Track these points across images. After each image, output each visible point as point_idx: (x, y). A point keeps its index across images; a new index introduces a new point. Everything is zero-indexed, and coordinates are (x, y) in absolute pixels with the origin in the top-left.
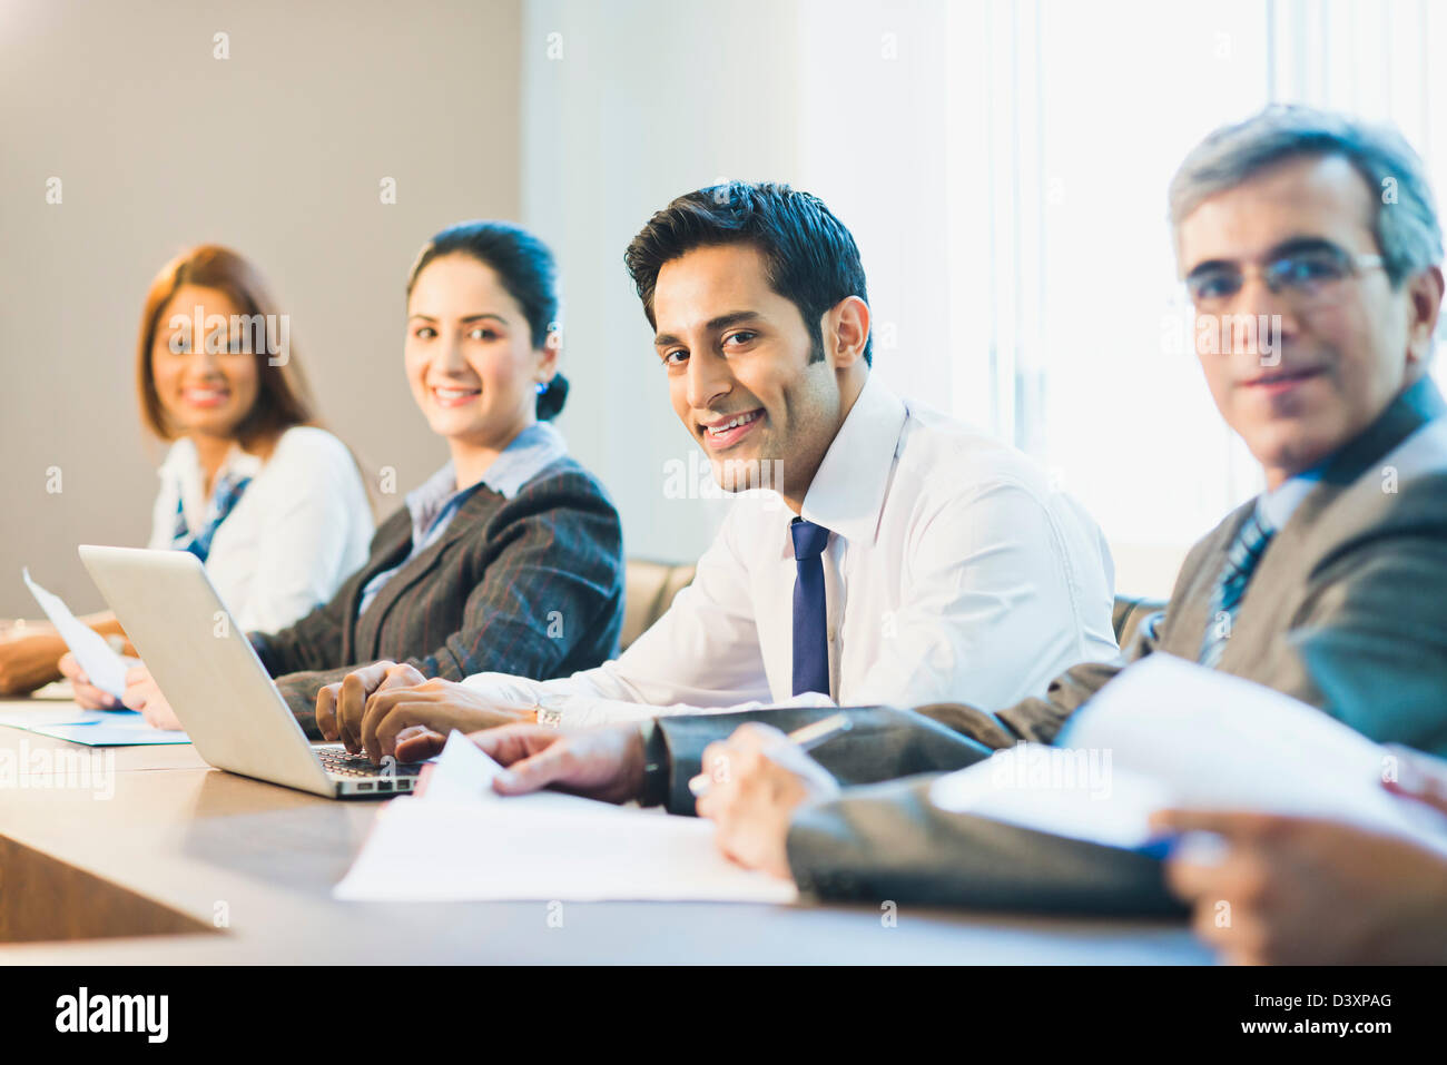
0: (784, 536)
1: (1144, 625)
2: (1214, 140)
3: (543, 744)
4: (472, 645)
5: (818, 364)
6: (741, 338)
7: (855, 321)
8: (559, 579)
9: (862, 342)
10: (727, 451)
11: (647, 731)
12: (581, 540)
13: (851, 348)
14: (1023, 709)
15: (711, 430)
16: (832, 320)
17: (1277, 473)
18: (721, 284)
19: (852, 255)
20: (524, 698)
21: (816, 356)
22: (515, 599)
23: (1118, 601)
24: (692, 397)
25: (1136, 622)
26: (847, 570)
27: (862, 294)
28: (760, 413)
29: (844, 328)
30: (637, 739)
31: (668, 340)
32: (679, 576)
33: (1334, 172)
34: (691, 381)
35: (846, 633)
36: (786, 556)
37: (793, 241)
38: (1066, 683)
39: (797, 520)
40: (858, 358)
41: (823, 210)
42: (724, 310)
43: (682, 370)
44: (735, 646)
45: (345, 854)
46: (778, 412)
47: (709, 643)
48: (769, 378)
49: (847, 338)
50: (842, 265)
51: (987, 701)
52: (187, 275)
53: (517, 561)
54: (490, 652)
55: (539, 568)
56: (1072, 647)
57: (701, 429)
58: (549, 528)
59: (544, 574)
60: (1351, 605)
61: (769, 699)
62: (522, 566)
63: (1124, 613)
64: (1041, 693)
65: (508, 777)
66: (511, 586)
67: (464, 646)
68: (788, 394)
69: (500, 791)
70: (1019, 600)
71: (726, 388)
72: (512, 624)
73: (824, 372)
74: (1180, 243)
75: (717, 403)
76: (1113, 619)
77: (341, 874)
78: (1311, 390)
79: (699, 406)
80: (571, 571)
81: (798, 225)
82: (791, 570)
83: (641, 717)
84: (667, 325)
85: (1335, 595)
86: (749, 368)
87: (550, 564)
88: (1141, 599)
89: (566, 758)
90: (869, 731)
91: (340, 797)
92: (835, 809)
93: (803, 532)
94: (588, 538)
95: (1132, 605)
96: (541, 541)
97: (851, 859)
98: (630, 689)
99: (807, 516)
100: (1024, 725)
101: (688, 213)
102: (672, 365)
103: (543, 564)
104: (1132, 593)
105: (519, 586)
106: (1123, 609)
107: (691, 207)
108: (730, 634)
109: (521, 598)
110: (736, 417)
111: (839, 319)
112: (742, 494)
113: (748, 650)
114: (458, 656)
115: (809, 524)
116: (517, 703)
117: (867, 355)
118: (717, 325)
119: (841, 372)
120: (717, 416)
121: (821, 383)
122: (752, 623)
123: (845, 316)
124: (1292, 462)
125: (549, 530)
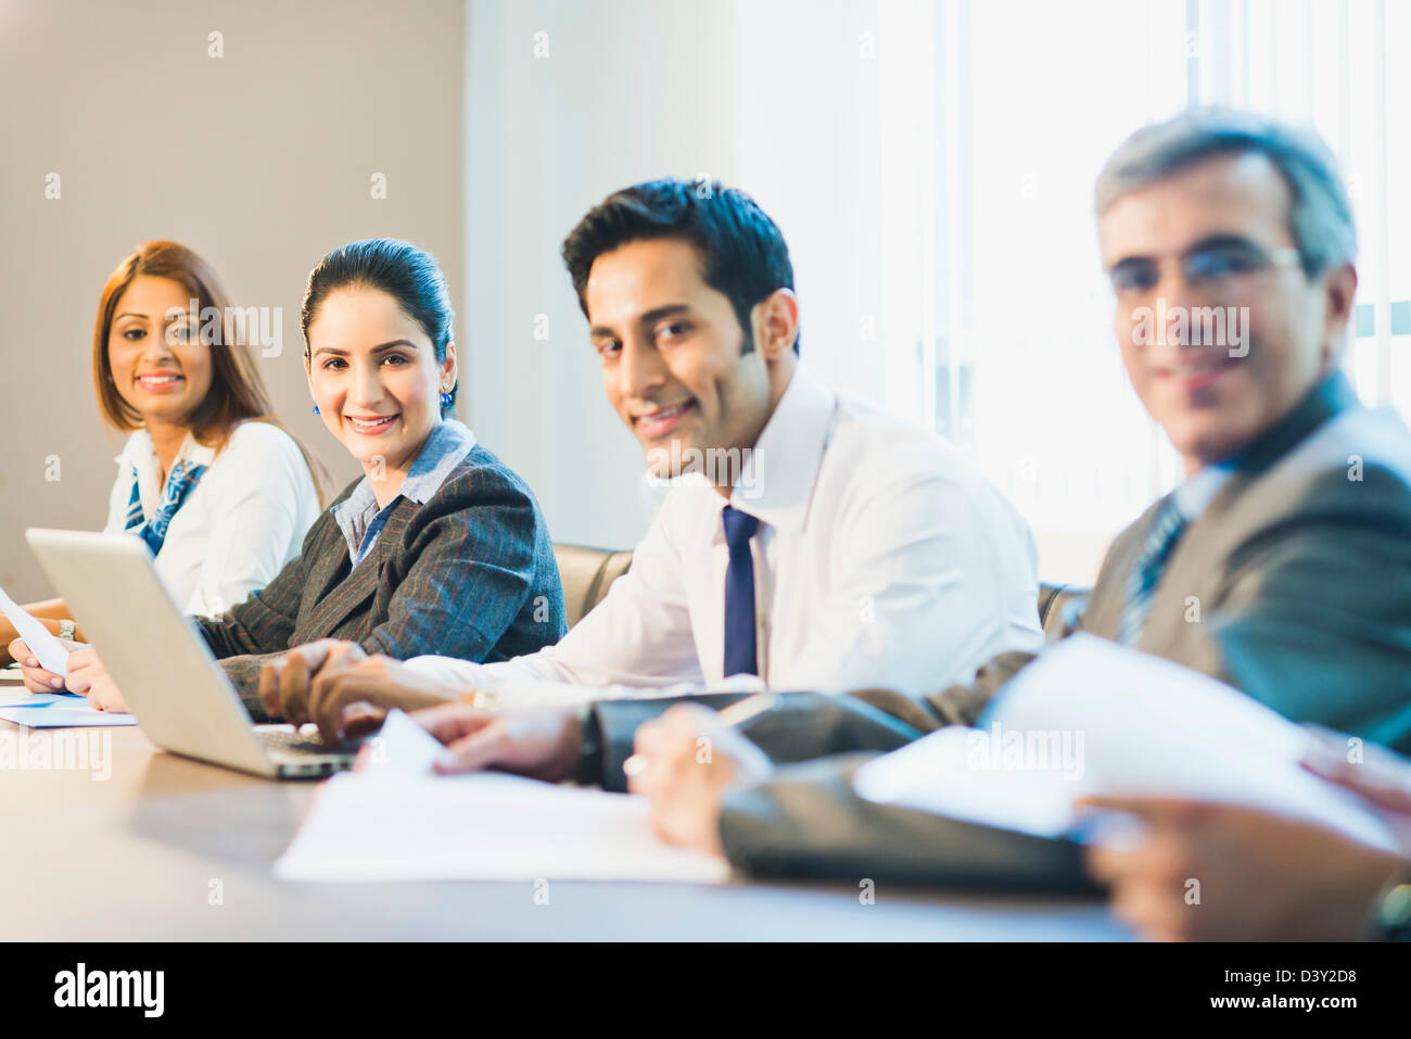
0: (715, 523)
1: (1067, 611)
2: (1137, 137)
3: (480, 725)
4: (397, 632)
5: (749, 357)
6: (675, 330)
7: (785, 314)
8: (478, 570)
9: (791, 336)
10: (661, 439)
11: (583, 713)
12: (495, 533)
13: (780, 341)
14: (951, 693)
15: (644, 420)
16: (762, 313)
17: (1194, 463)
18: (655, 277)
19: (781, 251)
20: (462, 679)
21: (747, 347)
22: (435, 589)
23: (1043, 587)
24: (626, 386)
25: (1059, 607)
26: (775, 556)
27: (791, 287)
28: (692, 404)
29: (774, 321)
30: (572, 723)
31: (603, 332)
32: (616, 563)
33: (1254, 171)
34: (625, 373)
35: (776, 619)
36: (715, 543)
37: (726, 235)
38: (992, 670)
39: (728, 509)
40: (787, 351)
41: (755, 205)
42: (658, 302)
43: (617, 359)
44: (672, 634)
45: (285, 832)
46: (710, 403)
47: (646, 631)
48: (701, 371)
49: (777, 331)
50: (772, 259)
51: (914, 686)
52: (140, 267)
53: (435, 557)
54: (415, 637)
55: (455, 561)
56: (998, 634)
57: (634, 420)
58: (461, 524)
59: (462, 566)
60: (1268, 592)
61: (702, 683)
62: (439, 561)
63: (1048, 599)
64: (966, 678)
65: (448, 757)
66: (430, 579)
67: (389, 634)
68: (721, 386)
69: (440, 771)
70: (948, 587)
71: (658, 380)
72: (434, 612)
73: (755, 365)
74: (1103, 237)
75: (650, 394)
76: (1039, 605)
77: (280, 852)
78: (1230, 381)
79: (633, 395)
80: (487, 562)
81: (730, 220)
82: (722, 556)
83: (577, 698)
84: (600, 317)
85: (1250, 583)
86: (683, 360)
87: (467, 556)
88: (1065, 586)
89: (505, 740)
90: (799, 714)
91: (282, 777)
92: (765, 791)
93: (734, 520)
94: (501, 528)
95: (1056, 592)
96: (456, 537)
97: (780, 839)
98: (566, 673)
99: (737, 503)
100: (950, 709)
101: (624, 209)
102: (607, 357)
103: (458, 558)
104: (1055, 580)
105: (438, 578)
106: (1048, 594)
107: (626, 202)
108: (666, 622)
109: (440, 588)
110: (670, 408)
111: (769, 312)
112: (676, 481)
113: (682, 637)
114: (384, 642)
115: (740, 513)
116: (455, 684)
117: (796, 348)
118: (651, 318)
119: (771, 364)
120: (651, 407)
121: (751, 375)
122: (686, 611)
123: (775, 309)
124: (1208, 452)
125: (462, 525)
